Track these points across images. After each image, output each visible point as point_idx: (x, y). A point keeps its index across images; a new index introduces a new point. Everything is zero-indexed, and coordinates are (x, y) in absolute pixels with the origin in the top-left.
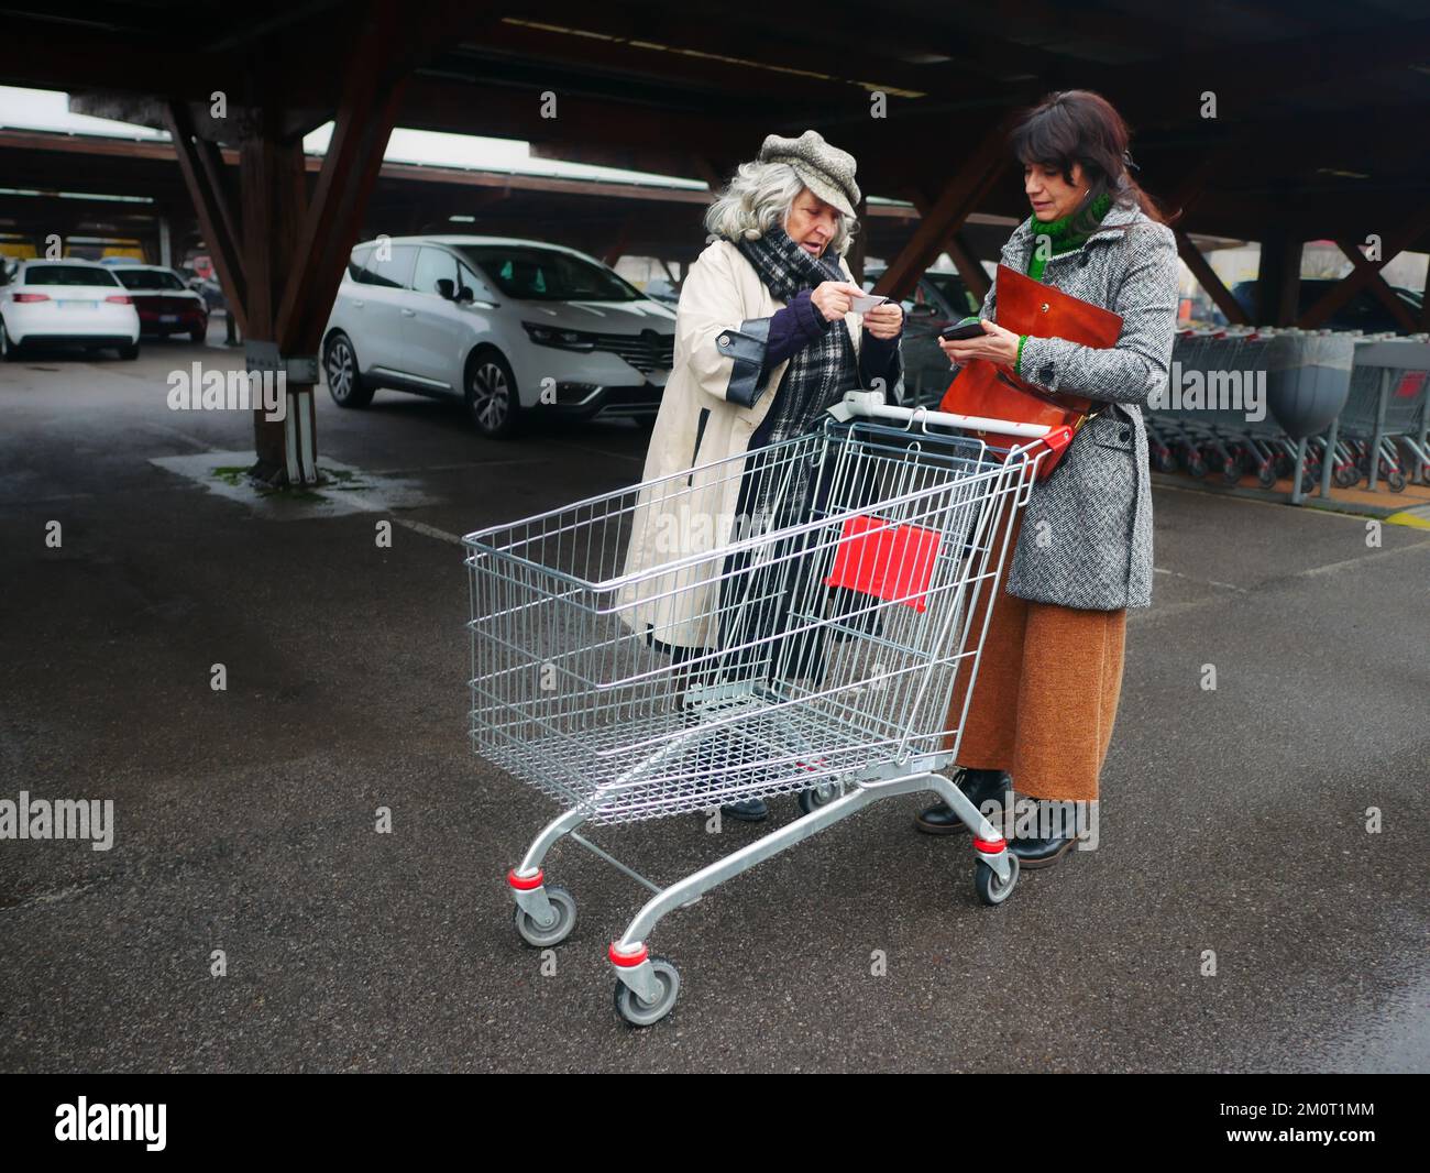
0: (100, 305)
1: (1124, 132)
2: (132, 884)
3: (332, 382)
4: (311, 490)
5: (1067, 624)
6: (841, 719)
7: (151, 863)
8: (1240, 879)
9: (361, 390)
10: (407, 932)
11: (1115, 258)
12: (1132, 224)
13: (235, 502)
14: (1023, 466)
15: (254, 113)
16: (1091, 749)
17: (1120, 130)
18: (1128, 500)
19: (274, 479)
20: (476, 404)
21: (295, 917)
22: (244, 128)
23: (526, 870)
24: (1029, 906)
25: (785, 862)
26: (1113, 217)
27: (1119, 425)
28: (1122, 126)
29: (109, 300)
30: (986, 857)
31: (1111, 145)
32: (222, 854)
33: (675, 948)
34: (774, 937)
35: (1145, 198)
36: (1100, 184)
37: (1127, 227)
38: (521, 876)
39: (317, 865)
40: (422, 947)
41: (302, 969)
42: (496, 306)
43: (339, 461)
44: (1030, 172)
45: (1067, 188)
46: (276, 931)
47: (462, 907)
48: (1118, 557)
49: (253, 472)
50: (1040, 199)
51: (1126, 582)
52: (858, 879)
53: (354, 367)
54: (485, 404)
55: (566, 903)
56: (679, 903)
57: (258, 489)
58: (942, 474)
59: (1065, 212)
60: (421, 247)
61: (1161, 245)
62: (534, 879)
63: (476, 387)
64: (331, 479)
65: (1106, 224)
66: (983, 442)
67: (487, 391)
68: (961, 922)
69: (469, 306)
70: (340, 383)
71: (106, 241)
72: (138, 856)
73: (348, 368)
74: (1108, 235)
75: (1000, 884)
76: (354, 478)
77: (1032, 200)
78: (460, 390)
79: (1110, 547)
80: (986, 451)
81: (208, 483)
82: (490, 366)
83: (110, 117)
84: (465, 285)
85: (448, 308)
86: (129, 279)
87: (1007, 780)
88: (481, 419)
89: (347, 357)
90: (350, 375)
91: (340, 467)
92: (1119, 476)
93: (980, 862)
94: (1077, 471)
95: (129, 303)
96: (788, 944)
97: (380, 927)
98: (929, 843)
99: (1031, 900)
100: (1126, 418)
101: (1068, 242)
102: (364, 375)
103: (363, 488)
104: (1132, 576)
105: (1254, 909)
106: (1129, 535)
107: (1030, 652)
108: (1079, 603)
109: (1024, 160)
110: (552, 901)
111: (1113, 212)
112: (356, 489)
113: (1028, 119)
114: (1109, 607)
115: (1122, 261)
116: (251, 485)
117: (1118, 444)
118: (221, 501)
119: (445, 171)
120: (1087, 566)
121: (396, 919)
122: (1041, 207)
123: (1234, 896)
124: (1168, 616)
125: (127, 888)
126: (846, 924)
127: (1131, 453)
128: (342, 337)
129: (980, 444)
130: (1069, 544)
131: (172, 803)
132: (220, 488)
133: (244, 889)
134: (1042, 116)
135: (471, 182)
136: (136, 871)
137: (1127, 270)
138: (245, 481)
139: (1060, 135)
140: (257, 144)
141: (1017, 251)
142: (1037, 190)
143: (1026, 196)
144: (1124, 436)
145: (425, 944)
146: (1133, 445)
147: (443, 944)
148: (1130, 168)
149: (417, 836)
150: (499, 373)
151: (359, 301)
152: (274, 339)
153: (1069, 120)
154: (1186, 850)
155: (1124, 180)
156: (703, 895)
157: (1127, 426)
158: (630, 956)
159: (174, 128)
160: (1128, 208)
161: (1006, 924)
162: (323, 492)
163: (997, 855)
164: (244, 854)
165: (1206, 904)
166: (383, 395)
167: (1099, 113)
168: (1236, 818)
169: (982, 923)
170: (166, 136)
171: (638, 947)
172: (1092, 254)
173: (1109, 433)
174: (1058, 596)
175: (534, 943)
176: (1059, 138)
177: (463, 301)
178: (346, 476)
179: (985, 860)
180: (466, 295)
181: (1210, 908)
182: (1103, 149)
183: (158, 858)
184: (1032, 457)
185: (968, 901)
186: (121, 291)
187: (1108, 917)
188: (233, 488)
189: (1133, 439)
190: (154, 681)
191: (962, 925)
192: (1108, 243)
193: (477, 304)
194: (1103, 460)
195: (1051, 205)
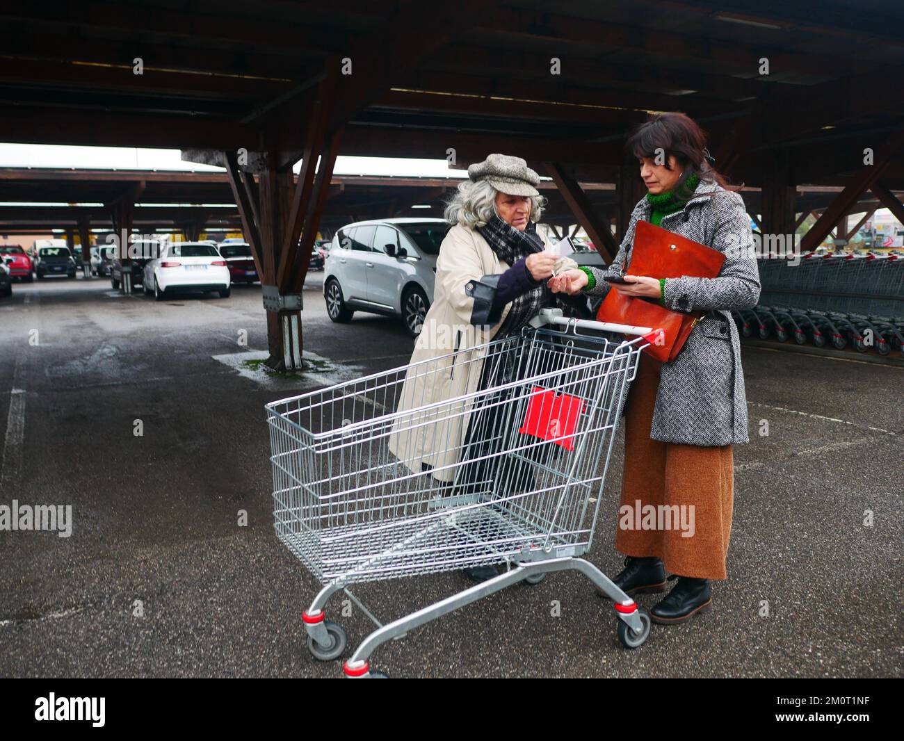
0: (208, 267)
1: (701, 135)
2: (104, 608)
3: (329, 307)
4: (297, 373)
5: (693, 458)
6: (527, 520)
7: (120, 597)
8: (818, 639)
9: (344, 312)
10: (248, 647)
11: (706, 216)
12: (714, 192)
13: (251, 380)
14: (629, 355)
15: (265, 155)
16: (718, 542)
17: (698, 134)
18: (729, 372)
19: (277, 366)
20: (408, 319)
21: (186, 634)
22: (261, 164)
23: (312, 612)
24: (657, 650)
25: (501, 613)
26: (701, 189)
27: (718, 323)
28: (700, 132)
29: (213, 264)
30: (623, 615)
31: (693, 143)
32: (161, 593)
33: (409, 666)
34: (473, 662)
35: (720, 177)
36: (689, 168)
37: (712, 194)
38: (309, 614)
39: (212, 602)
40: (253, 656)
41: (179, 666)
42: (419, 259)
43: (319, 355)
44: (643, 164)
45: (667, 171)
46: (173, 641)
47: (287, 632)
48: (725, 410)
49: (267, 362)
50: (650, 180)
51: (732, 426)
52: (545, 626)
53: (341, 298)
54: (413, 318)
55: (339, 633)
56: (390, 637)
57: (267, 373)
58: (578, 359)
59: (668, 187)
60: (377, 226)
61: (736, 205)
62: (317, 617)
63: (407, 308)
64: (311, 365)
65: (698, 193)
66: (606, 340)
67: (414, 310)
68: (605, 659)
69: (404, 260)
70: (334, 308)
71: (225, 230)
72: (114, 592)
73: (338, 299)
74: (700, 200)
75: (635, 634)
76: (325, 365)
77: (646, 181)
78: (399, 310)
79: (720, 403)
80: (608, 345)
81: (240, 370)
82: (415, 295)
83: (200, 162)
84: (402, 247)
85: (392, 262)
86: (225, 252)
87: (660, 563)
88: (411, 327)
89: (337, 292)
90: (339, 303)
91: (319, 359)
92: (722, 356)
93: (619, 618)
94: (693, 354)
95: (224, 265)
96: (482, 667)
97: (233, 643)
98: (602, 604)
99: (659, 646)
100: (724, 318)
101: (673, 206)
102: (346, 303)
103: (327, 371)
104: (735, 422)
105: (821, 661)
106: (731, 395)
107: (670, 477)
108: (702, 442)
109: (638, 156)
110: (329, 632)
111: (700, 186)
112: (323, 372)
113: (637, 131)
114: (723, 444)
115: (712, 217)
116: (264, 370)
117: (720, 335)
118: (245, 380)
119: (406, 180)
120: (706, 416)
121: (244, 638)
122: (651, 185)
123: (810, 651)
124: (830, 452)
125: (100, 611)
126: (526, 656)
127: (728, 341)
128: (335, 281)
129: (604, 340)
130: (693, 403)
131: (145, 561)
132: (247, 373)
133: (164, 616)
134: (647, 128)
135: (422, 185)
136: (109, 602)
137: (717, 223)
138: (261, 368)
139: (659, 138)
140: (266, 173)
141: (641, 215)
142: (648, 174)
143: (641, 180)
144: (723, 331)
145: (256, 655)
146: (729, 335)
147: (267, 656)
148: (709, 160)
149: (277, 586)
150: (420, 299)
151: (343, 259)
152: (276, 285)
153: (665, 130)
154: (786, 617)
155: (705, 166)
156: (407, 632)
157: (724, 324)
158: (355, 670)
159: (228, 166)
160: (711, 183)
161: (636, 662)
162: (305, 375)
163: (630, 614)
164: (173, 594)
165: (787, 655)
166: (358, 314)
167: (684, 124)
168: (831, 594)
169: (619, 661)
170: (224, 170)
171: (362, 663)
172: (691, 213)
173: (713, 328)
174: (688, 438)
175: (319, 658)
176: (658, 140)
177: (400, 257)
178: (321, 364)
179: (622, 618)
180: (403, 253)
181: (788, 659)
182: (688, 146)
183: (125, 594)
184: (636, 348)
185: (615, 645)
186: (221, 259)
187: (711, 662)
188: (253, 373)
189: (729, 332)
190: (164, 488)
191: (605, 661)
192: (701, 205)
193: (408, 259)
194: (710, 346)
195: (658, 184)
